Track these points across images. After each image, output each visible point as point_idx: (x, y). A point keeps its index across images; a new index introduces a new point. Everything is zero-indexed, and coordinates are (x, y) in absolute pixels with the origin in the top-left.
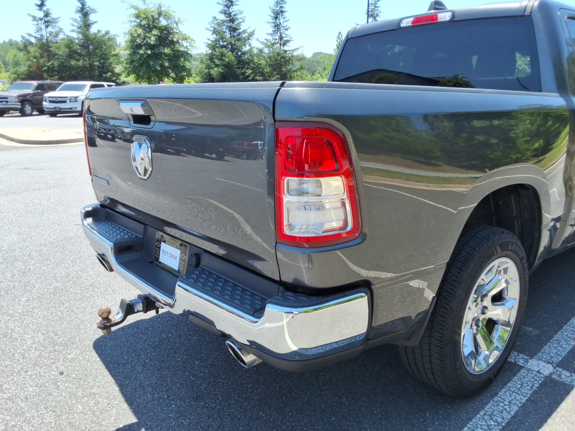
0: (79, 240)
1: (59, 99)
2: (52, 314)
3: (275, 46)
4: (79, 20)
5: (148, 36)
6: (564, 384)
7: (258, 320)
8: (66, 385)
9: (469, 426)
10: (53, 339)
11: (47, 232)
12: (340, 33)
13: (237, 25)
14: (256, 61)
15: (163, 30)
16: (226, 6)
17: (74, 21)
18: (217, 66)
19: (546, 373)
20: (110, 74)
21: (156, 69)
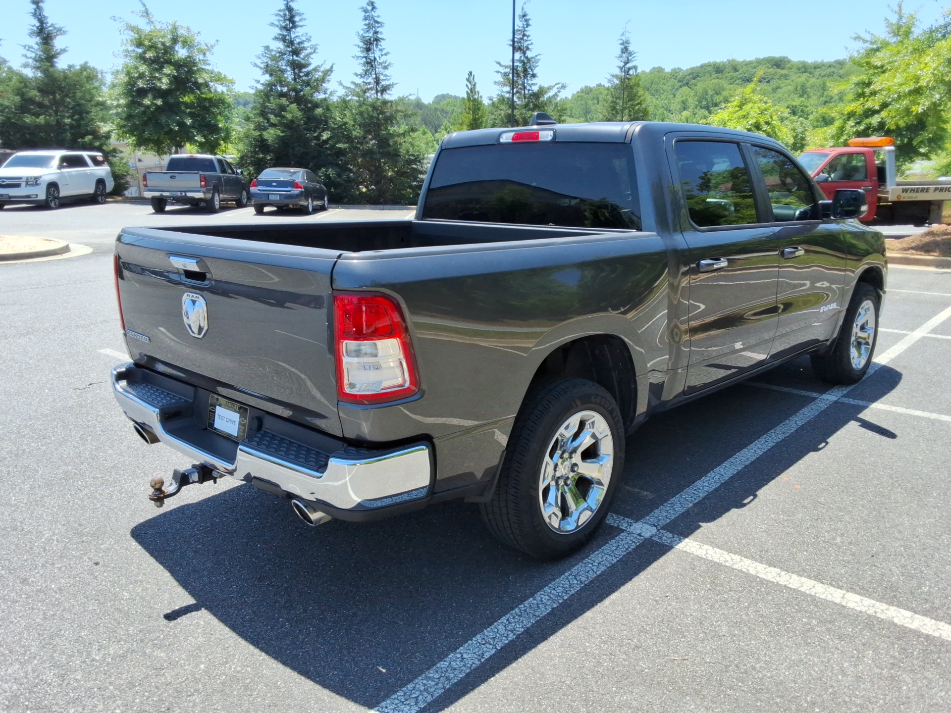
0: (84, 410)
1: (8, 182)
2: (69, 502)
3: (368, 94)
4: (36, 47)
5: (156, 77)
6: (663, 545)
7: (321, 475)
8: (105, 574)
9: (550, 585)
10: (77, 530)
11: (34, 400)
12: (471, 73)
13: (303, 59)
14: (338, 119)
15: (182, 66)
16: (285, 28)
17: (28, 50)
18: (273, 125)
19: (647, 535)
20: (90, 137)
21: (171, 129)
